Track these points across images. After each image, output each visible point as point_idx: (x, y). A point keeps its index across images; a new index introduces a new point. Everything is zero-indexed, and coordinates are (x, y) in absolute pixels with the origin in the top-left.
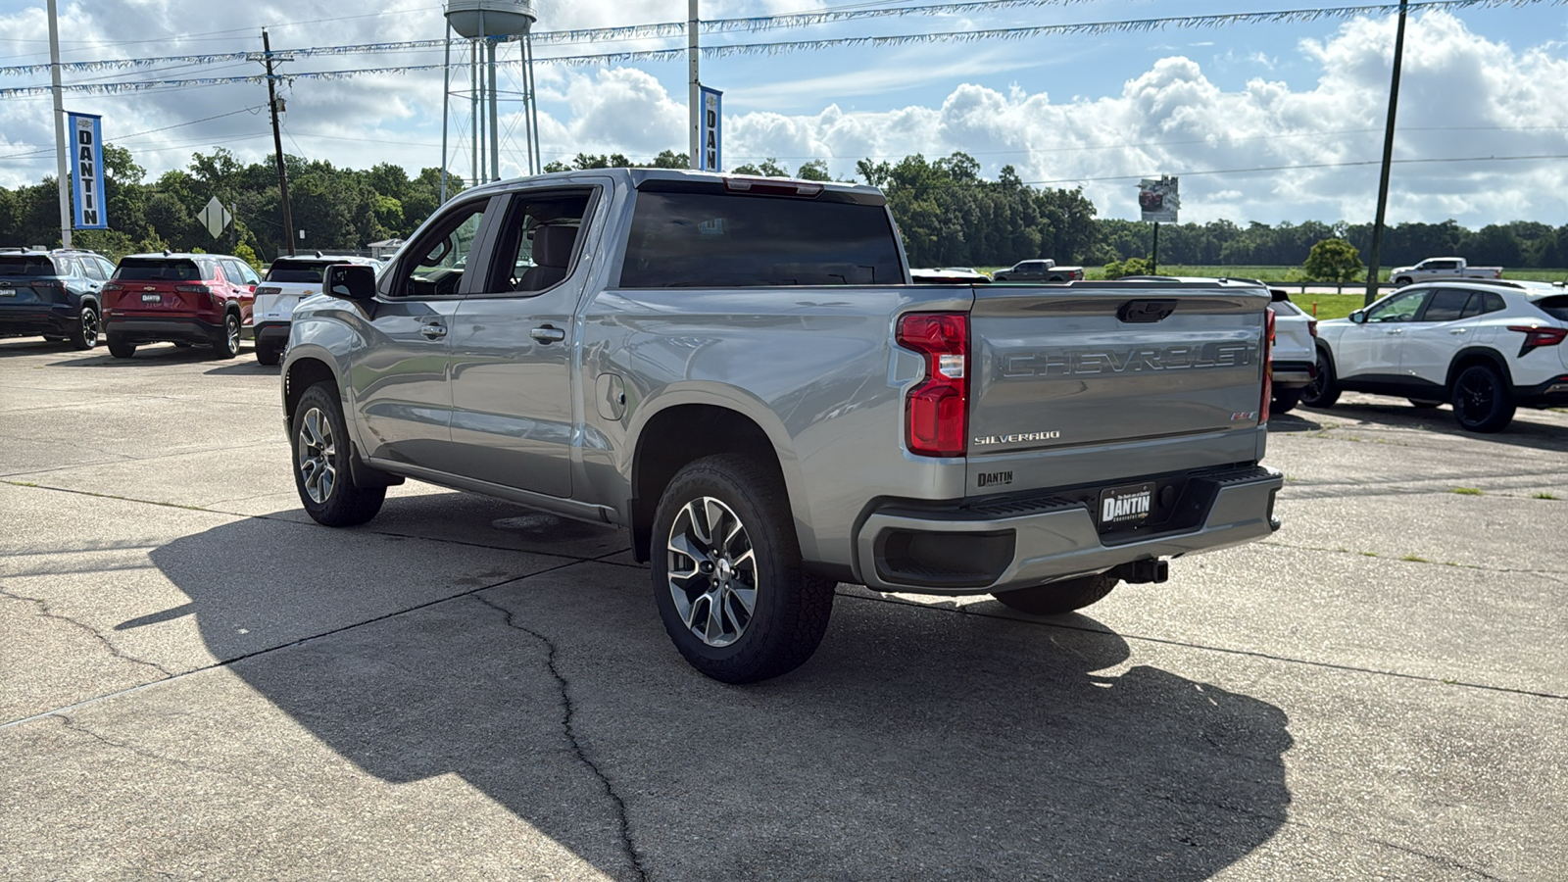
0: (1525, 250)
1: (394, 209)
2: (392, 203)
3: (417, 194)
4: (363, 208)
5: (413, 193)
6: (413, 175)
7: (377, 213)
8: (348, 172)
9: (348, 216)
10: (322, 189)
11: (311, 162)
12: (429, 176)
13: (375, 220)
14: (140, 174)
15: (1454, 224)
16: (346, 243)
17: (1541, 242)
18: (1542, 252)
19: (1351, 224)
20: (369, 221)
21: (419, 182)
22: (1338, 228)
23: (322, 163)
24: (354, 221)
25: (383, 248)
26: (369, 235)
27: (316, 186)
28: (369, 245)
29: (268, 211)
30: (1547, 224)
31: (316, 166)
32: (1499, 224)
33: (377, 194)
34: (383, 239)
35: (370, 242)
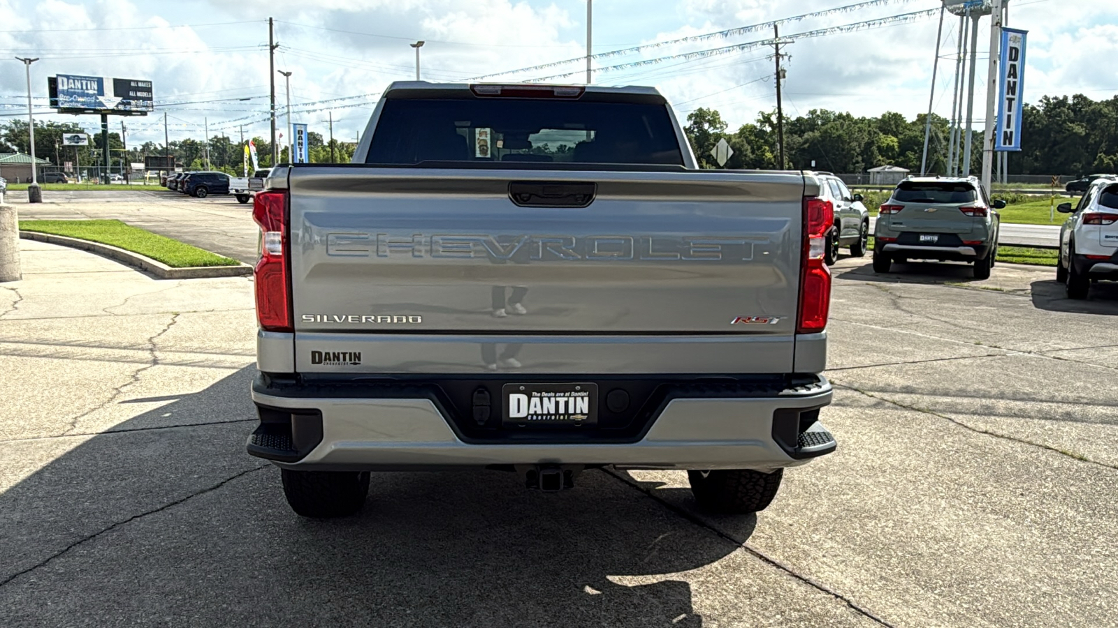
1: (891, 144)
2: (892, 140)
3: (910, 133)
4: (870, 144)
5: (907, 132)
6: (910, 118)
7: (879, 148)
8: (863, 120)
9: (858, 150)
10: (841, 132)
11: (837, 114)
12: (922, 119)
13: (876, 152)
14: (725, 127)
16: (855, 169)
20: (872, 153)
21: (914, 123)
23: (844, 114)
24: (862, 153)
25: (878, 172)
26: (872, 163)
27: (837, 130)
28: (869, 170)
29: (804, 149)
31: (840, 116)
33: (881, 134)
34: (880, 165)
35: (870, 168)
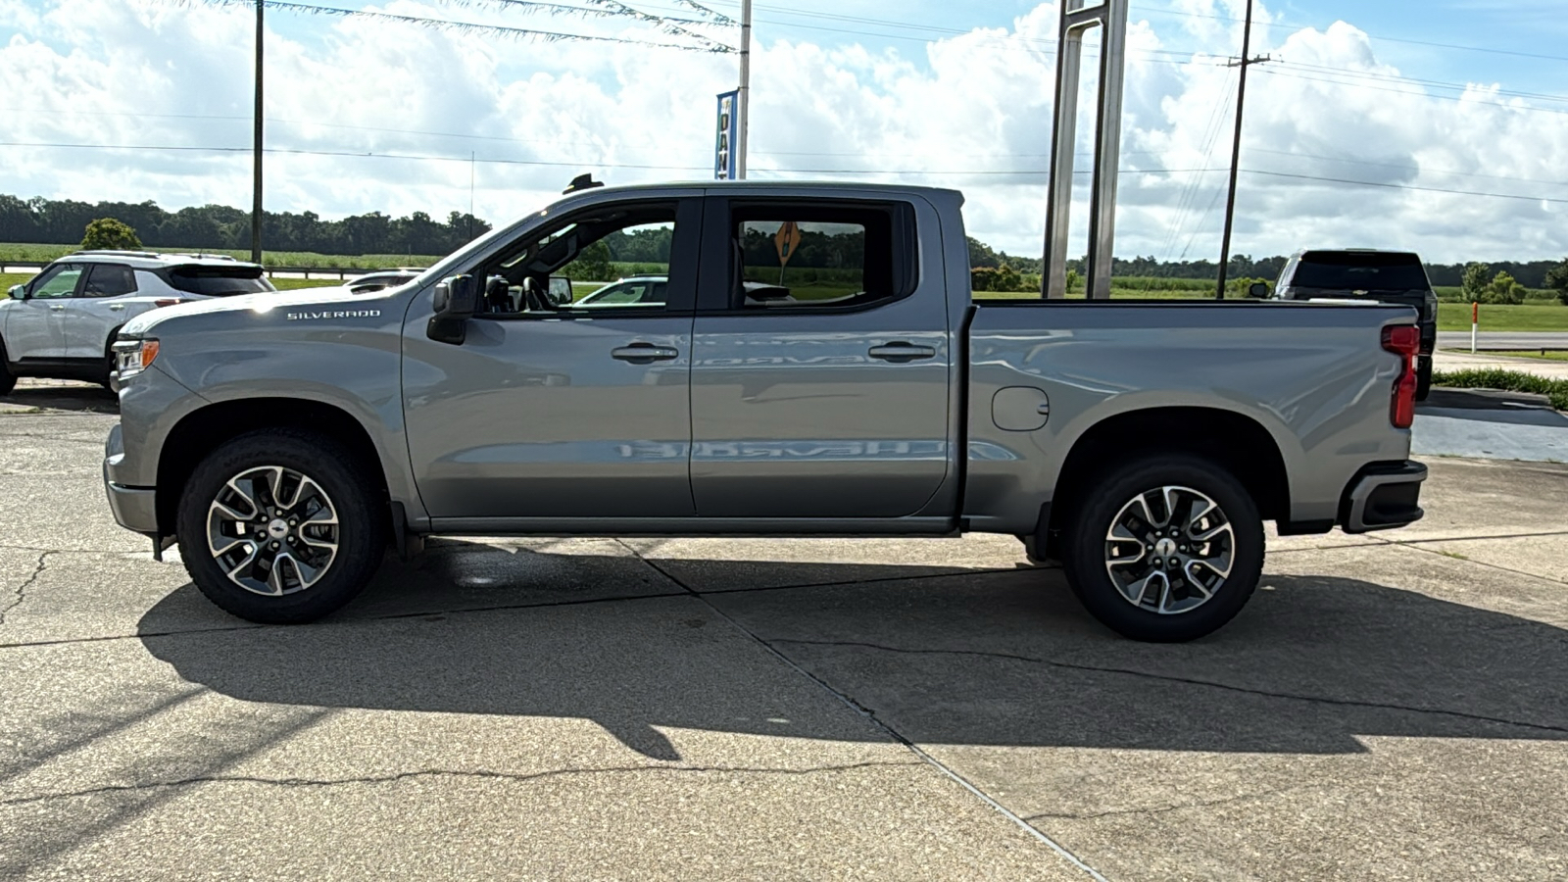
0: (223, 233)
15: (154, 205)
17: (237, 226)
18: (239, 235)
19: (49, 199)
22: (35, 203)
30: (238, 208)
32: (197, 206)
